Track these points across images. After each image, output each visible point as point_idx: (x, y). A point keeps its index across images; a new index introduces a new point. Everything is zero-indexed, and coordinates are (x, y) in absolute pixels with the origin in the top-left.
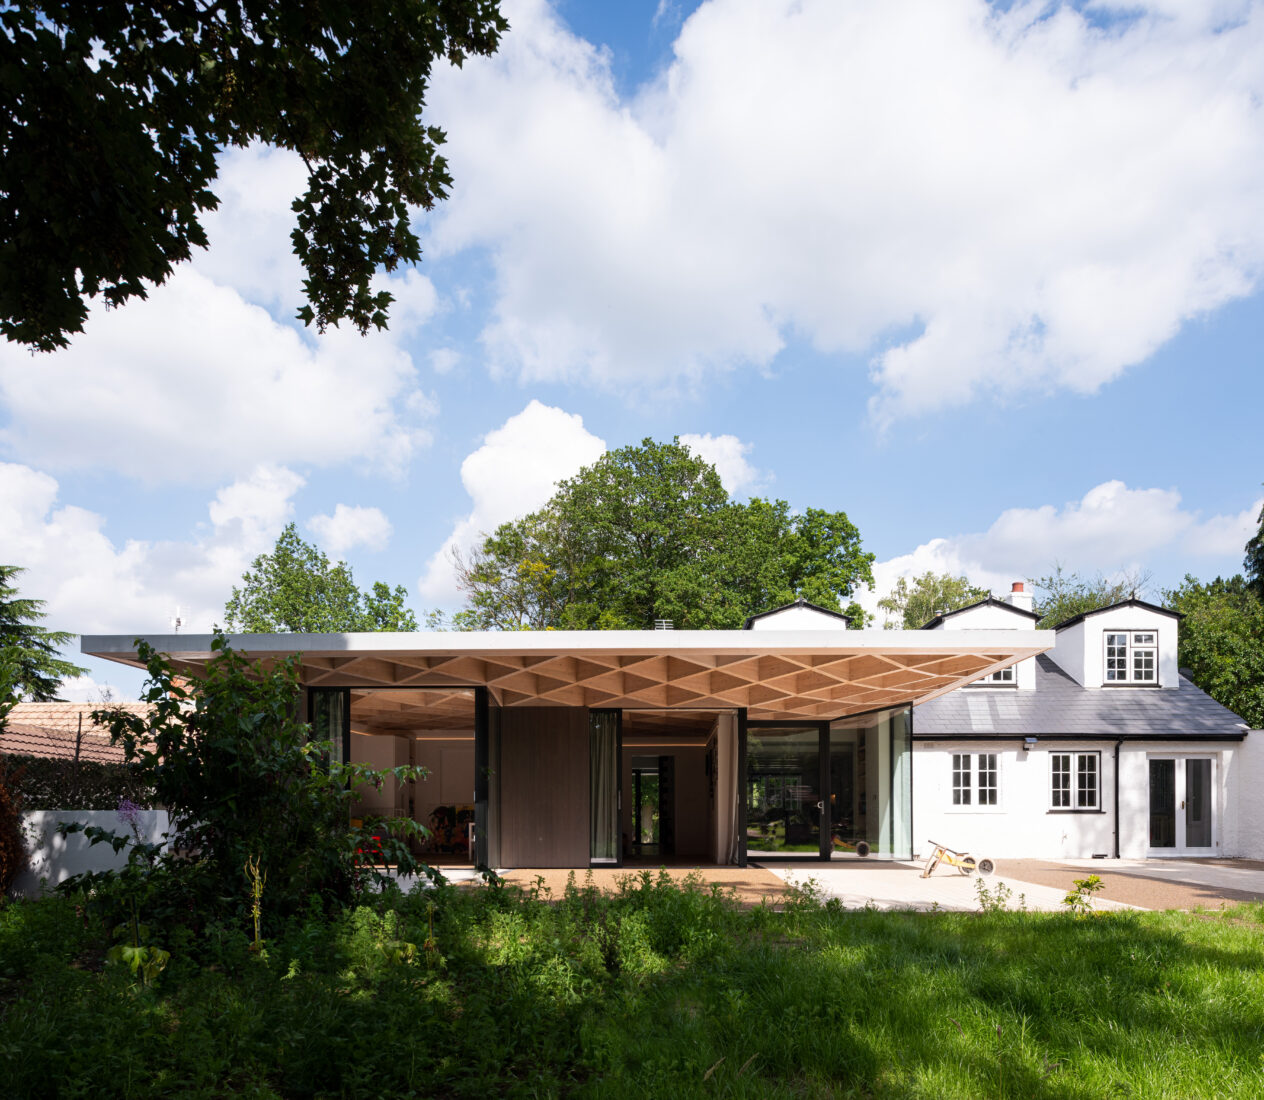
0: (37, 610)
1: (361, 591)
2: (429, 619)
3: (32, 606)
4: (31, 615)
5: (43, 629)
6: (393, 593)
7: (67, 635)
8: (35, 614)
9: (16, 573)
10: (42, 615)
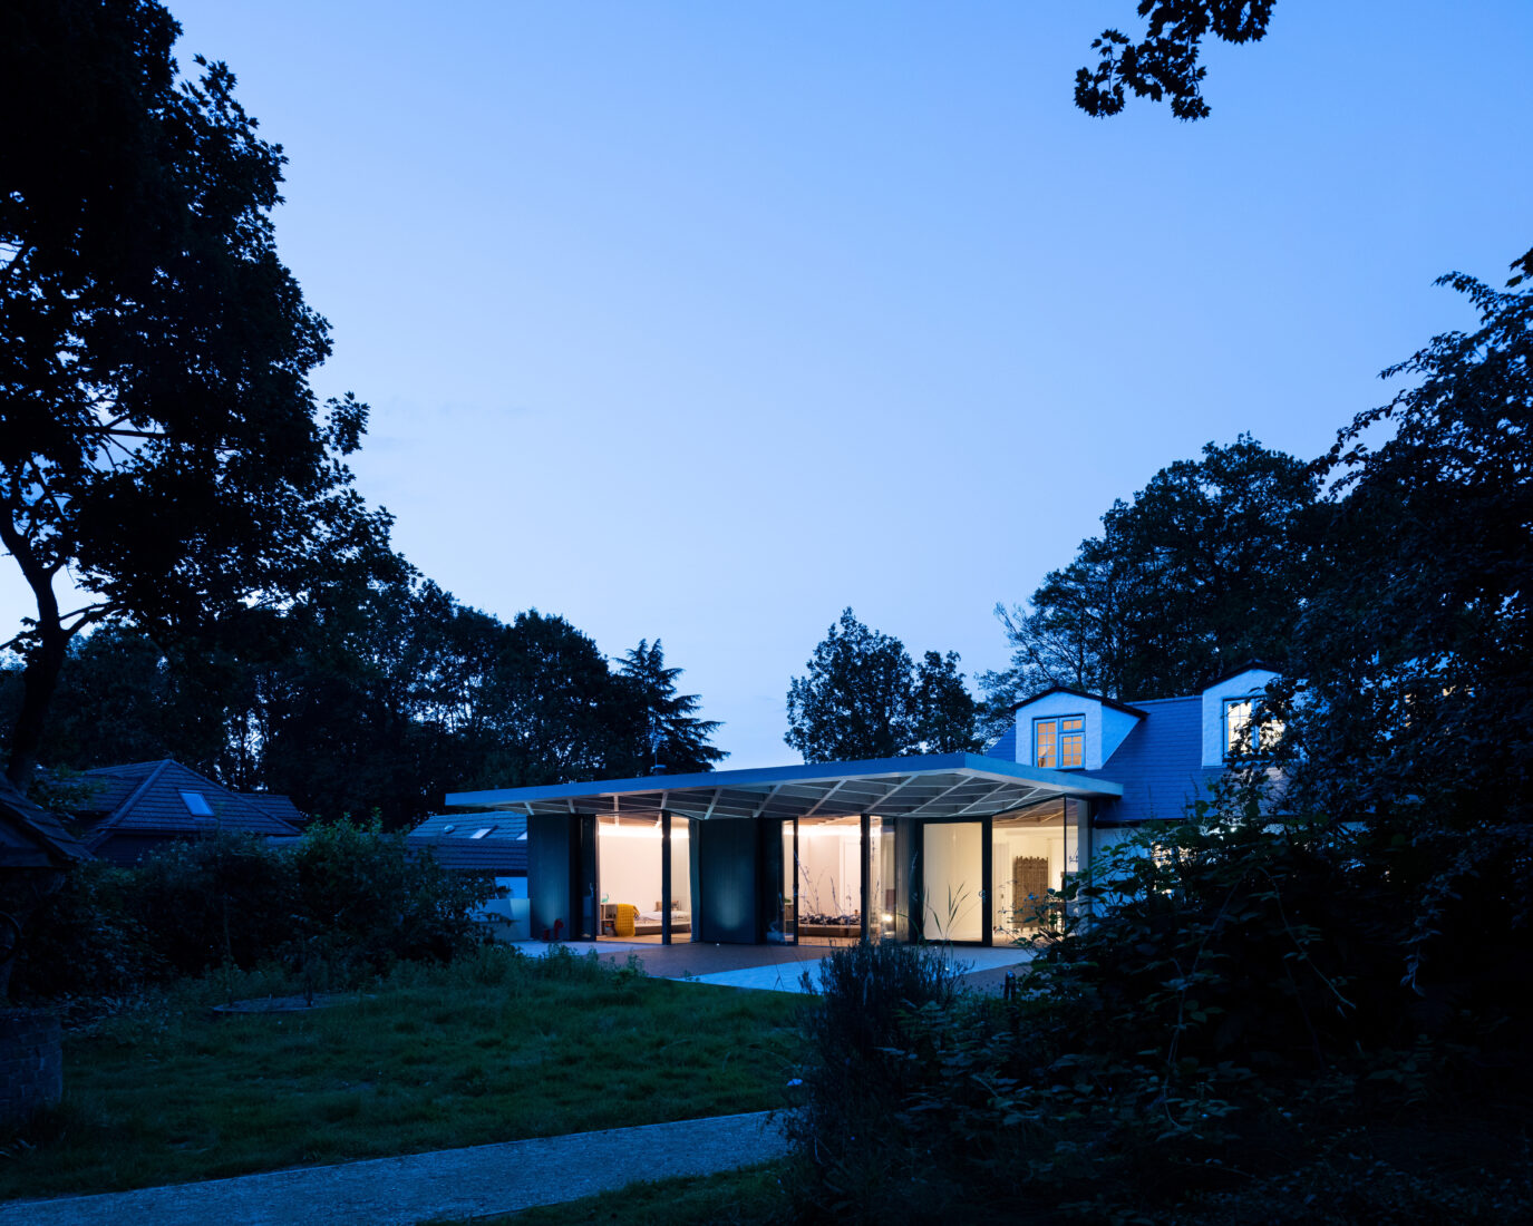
0: (693, 704)
1: (914, 663)
2: (982, 681)
3: (691, 701)
4: (687, 708)
5: (697, 720)
6: (945, 660)
7: (713, 723)
8: (691, 707)
9: (677, 675)
10: (696, 708)
